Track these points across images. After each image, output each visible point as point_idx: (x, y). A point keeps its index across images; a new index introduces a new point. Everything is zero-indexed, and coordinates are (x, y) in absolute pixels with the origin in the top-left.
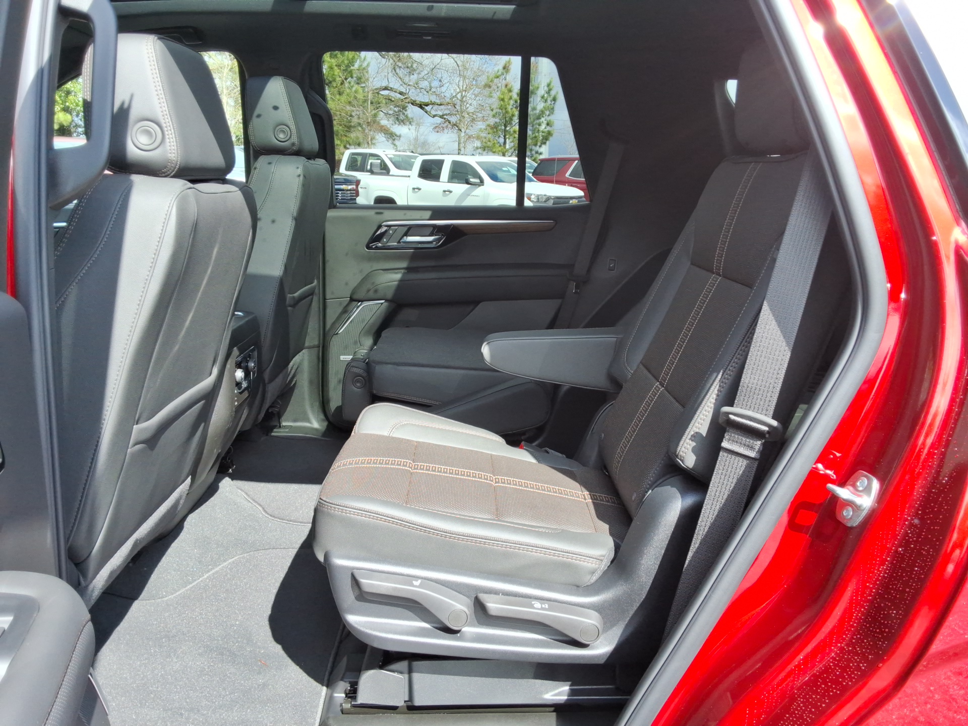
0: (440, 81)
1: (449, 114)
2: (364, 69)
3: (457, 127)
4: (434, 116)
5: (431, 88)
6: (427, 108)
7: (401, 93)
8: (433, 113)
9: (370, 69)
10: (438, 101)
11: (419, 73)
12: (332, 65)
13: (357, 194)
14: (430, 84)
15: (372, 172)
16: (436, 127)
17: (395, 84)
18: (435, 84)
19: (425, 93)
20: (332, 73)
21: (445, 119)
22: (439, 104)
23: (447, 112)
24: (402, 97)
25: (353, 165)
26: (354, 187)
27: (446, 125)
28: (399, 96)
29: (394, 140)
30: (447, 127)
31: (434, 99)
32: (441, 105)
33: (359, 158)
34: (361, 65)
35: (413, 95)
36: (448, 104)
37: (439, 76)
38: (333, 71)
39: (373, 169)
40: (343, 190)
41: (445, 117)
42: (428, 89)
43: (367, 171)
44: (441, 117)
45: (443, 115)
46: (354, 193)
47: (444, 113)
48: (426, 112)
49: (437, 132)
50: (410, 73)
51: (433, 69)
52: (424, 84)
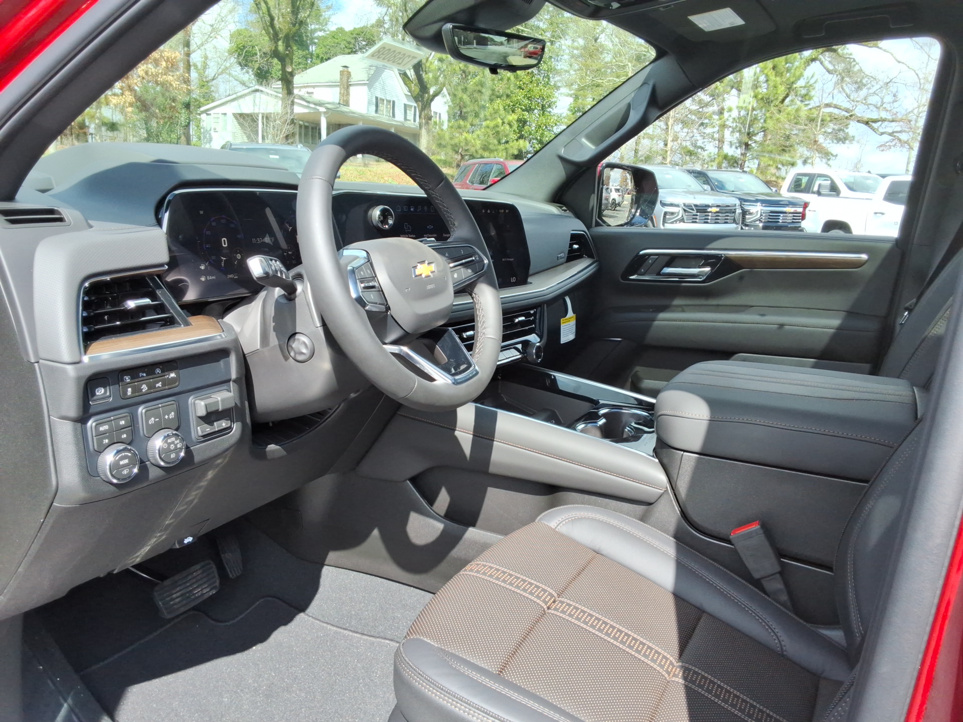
0: (895, 96)
1: (900, 132)
2: (811, 85)
3: (909, 145)
4: (882, 134)
5: (883, 103)
6: (875, 125)
7: (847, 111)
8: (881, 130)
9: (816, 86)
10: (890, 118)
11: (869, 89)
12: (776, 84)
13: (803, 217)
14: (882, 99)
15: (819, 193)
16: (881, 146)
17: (841, 100)
18: (888, 99)
19: (875, 109)
20: (775, 92)
21: (895, 136)
22: (891, 120)
23: (898, 129)
24: (847, 114)
25: (797, 186)
26: (800, 210)
27: (894, 143)
28: (844, 113)
29: (829, 160)
30: (895, 145)
31: (884, 115)
32: (893, 121)
33: (805, 180)
34: (808, 82)
35: (861, 111)
36: (901, 120)
37: (894, 90)
38: (777, 90)
39: (820, 190)
40: (785, 213)
41: (895, 134)
42: (879, 104)
43: (813, 193)
44: (891, 134)
45: (893, 132)
46: (799, 216)
47: (895, 130)
48: (874, 130)
49: (882, 151)
50: (859, 88)
51: (888, 83)
52: (874, 100)
